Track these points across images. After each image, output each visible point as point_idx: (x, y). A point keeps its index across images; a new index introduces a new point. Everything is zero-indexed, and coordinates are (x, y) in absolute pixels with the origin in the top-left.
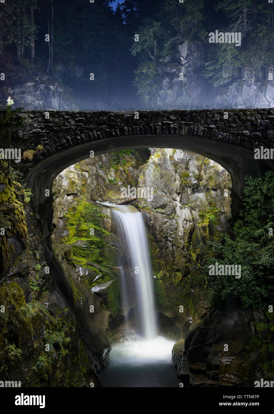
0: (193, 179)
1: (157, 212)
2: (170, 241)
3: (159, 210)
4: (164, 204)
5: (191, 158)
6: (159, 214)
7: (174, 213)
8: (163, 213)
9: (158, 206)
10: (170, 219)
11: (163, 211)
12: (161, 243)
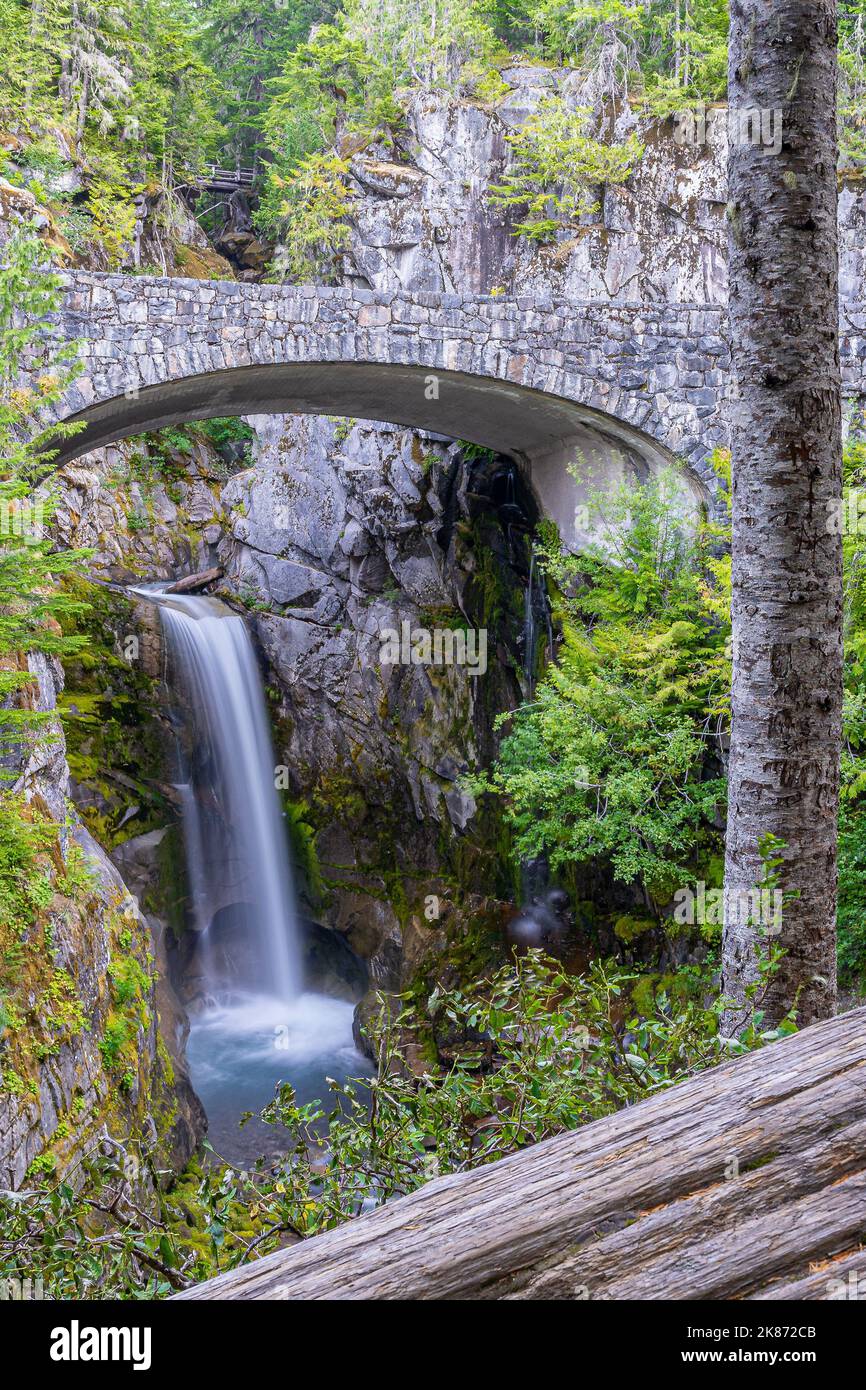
0: (403, 516)
1: (289, 616)
2: (330, 702)
3: (296, 611)
4: (309, 593)
5: (396, 452)
6: (294, 622)
7: (342, 617)
8: (307, 620)
9: (294, 596)
10: (330, 636)
11: (308, 612)
12: (305, 711)
